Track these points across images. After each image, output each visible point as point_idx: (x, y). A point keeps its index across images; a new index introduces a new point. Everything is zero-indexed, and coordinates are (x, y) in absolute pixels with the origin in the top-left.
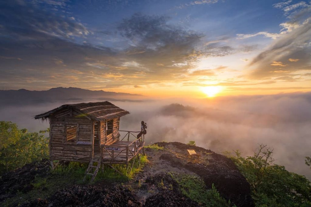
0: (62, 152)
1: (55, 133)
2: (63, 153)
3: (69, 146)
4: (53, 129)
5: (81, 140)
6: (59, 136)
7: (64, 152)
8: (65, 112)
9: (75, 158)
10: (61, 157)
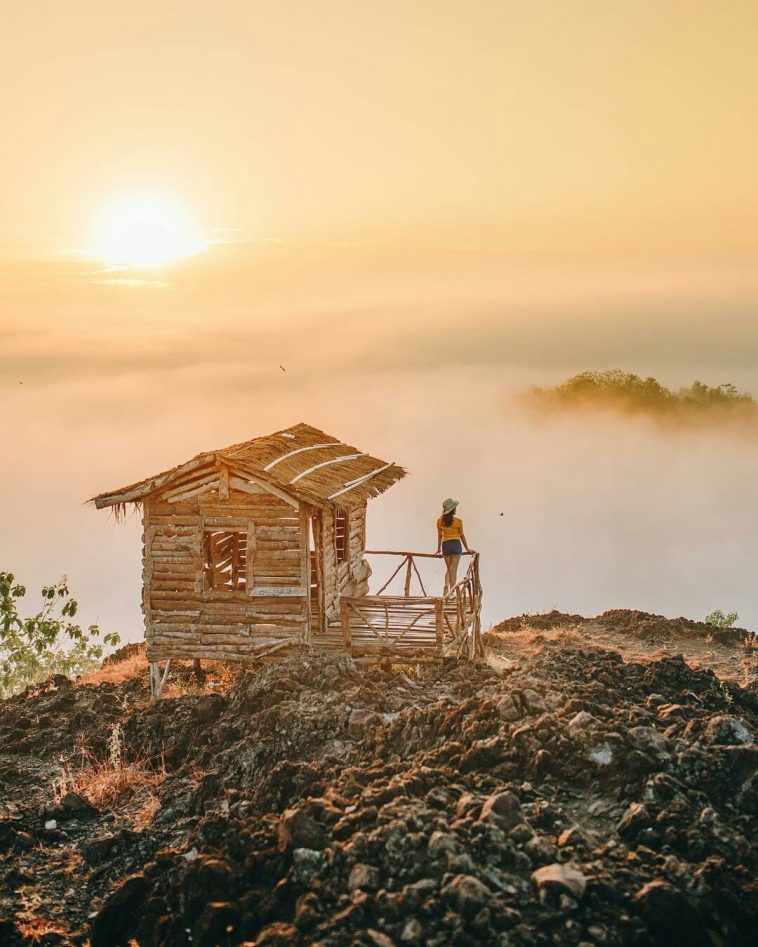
0: (193, 627)
1: (165, 559)
2: (197, 631)
3: (218, 605)
4: (156, 545)
5: (264, 584)
6: (181, 568)
7: (201, 627)
8: (201, 482)
9: (243, 648)
10: (193, 647)
